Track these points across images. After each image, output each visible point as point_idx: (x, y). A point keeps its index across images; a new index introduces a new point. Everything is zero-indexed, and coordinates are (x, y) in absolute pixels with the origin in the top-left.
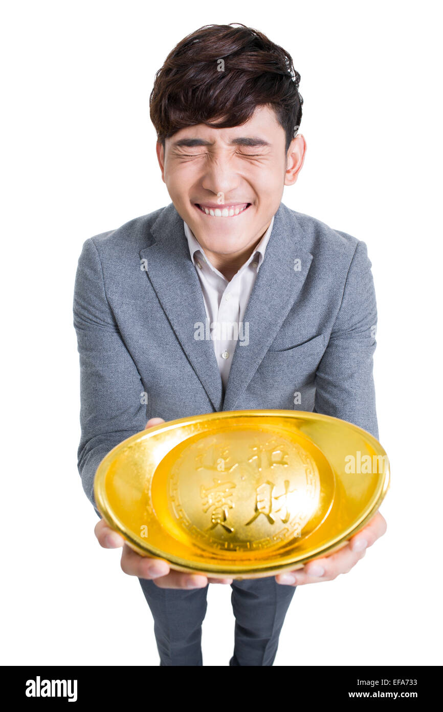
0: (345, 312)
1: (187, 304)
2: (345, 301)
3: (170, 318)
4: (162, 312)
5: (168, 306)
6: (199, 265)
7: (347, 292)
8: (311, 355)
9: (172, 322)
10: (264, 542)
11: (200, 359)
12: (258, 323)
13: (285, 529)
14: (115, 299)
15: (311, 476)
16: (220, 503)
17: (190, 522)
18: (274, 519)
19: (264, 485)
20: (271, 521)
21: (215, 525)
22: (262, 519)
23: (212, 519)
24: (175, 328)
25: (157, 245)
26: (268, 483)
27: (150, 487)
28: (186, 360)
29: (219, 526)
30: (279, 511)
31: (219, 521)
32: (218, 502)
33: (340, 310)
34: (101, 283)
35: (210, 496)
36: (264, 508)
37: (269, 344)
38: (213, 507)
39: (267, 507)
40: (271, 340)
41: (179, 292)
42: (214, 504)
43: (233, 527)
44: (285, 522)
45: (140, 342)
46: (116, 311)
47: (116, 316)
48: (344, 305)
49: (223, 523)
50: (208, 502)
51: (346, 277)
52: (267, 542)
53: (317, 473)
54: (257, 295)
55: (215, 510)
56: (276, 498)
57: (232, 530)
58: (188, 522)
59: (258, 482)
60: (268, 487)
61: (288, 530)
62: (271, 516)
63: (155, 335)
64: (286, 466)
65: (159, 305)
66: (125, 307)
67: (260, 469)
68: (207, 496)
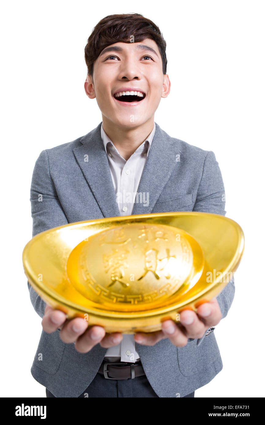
0: (204, 181)
1: (101, 176)
2: (204, 175)
3: (90, 184)
4: (85, 181)
5: (89, 177)
6: (110, 154)
7: (205, 170)
8: (184, 207)
9: (91, 187)
10: (152, 294)
11: (109, 211)
12: (150, 186)
13: (168, 284)
14: (55, 174)
15: (186, 248)
16: (118, 265)
17: (95, 281)
18: (159, 276)
19: (150, 251)
20: (157, 277)
21: (114, 282)
22: (150, 275)
23: (112, 277)
24: (93, 190)
25: (83, 146)
26: (154, 249)
27: (66, 264)
28: (100, 212)
29: (117, 283)
30: (162, 270)
31: (117, 278)
32: (116, 264)
33: (201, 180)
34: (47, 167)
35: (110, 261)
36: (151, 267)
37: (156, 198)
38: (113, 268)
39: (154, 266)
40: (158, 195)
41: (96, 169)
42: (112, 266)
43: (128, 283)
44: (168, 278)
45: (70, 198)
46: (55, 180)
47: (55, 183)
48: (204, 177)
49: (120, 280)
50: (108, 265)
51: (204, 162)
52: (155, 295)
53: (190, 247)
54: (147, 169)
55: (114, 270)
56: (160, 260)
57: (128, 285)
58: (93, 282)
59: (146, 249)
60: (154, 252)
61: (170, 286)
62: (158, 273)
63: (80, 196)
64: (166, 240)
65: (83, 177)
66: (61, 179)
67: (147, 242)
68: (107, 261)
